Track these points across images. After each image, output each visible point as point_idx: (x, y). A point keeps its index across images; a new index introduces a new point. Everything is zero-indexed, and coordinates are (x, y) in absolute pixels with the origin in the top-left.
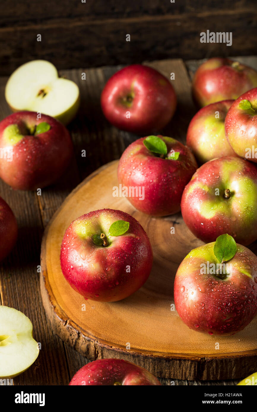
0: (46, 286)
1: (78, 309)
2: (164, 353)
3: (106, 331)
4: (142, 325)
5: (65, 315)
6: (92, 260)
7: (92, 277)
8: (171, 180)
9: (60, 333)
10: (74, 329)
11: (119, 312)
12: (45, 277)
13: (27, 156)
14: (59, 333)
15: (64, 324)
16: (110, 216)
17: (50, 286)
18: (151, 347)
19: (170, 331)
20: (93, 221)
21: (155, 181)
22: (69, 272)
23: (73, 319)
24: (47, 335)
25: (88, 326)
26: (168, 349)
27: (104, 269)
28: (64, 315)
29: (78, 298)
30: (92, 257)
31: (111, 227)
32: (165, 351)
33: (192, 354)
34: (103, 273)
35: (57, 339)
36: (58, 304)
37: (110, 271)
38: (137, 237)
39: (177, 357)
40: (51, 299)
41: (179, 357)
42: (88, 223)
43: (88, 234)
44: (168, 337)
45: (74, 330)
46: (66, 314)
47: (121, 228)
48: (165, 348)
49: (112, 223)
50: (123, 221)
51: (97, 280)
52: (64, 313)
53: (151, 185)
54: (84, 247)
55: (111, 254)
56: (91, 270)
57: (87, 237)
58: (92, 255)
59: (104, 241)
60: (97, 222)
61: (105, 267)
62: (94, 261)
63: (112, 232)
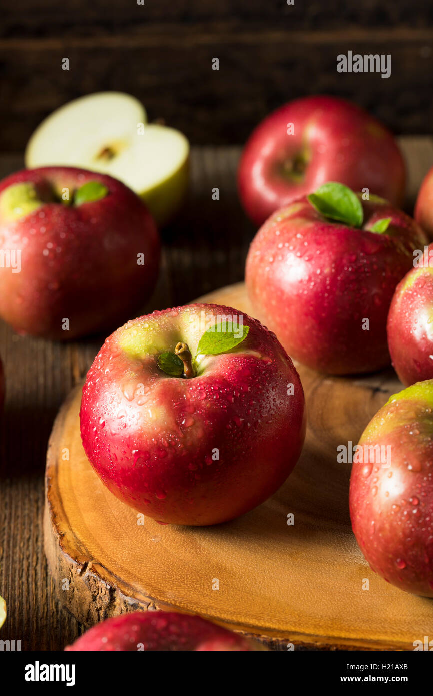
0: (50, 496)
1: (119, 540)
2: (317, 636)
3: (181, 586)
4: (271, 578)
5: (84, 551)
6: (150, 399)
7: (147, 442)
8: (366, 270)
9: (73, 601)
10: (102, 581)
11: (218, 550)
12: (51, 478)
13: (46, 243)
14: (71, 602)
15: (80, 570)
17: (59, 495)
18: (287, 623)
19: (339, 593)
20: (164, 323)
21: (327, 271)
22: (96, 436)
23: (101, 560)
24: (44, 609)
25: (138, 574)
26: (328, 629)
27: (176, 422)
28: (81, 552)
29: (123, 520)
30: (149, 393)
31: (204, 337)
32: (321, 633)
33: (390, 641)
34: (174, 432)
35: (67, 618)
36: (71, 530)
37: (192, 426)
38: (266, 358)
39: (350, 647)
40: (58, 519)
41: (355, 647)
42: (150, 326)
43: (149, 349)
44: (332, 604)
45: (102, 584)
46: (87, 550)
47: (229, 338)
48: (321, 626)
51: (159, 448)
52: (83, 548)
53: (319, 281)
54: (134, 373)
55: (197, 388)
56: (146, 422)
57: (145, 355)
58: (151, 389)
59: (184, 363)
60: (173, 326)
61: (180, 416)
62: (154, 402)
63: (206, 346)
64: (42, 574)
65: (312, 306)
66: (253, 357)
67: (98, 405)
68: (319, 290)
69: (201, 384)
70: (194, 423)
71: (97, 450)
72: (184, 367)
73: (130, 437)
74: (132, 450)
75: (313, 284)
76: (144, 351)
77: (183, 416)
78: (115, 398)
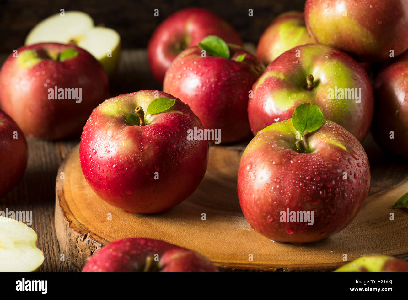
0: (61, 204)
1: (104, 223)
2: (223, 263)
4: (193, 237)
5: (85, 228)
7: (122, 159)
8: (235, 79)
9: (78, 259)
10: (97, 243)
11: (162, 225)
12: (60, 196)
13: (45, 80)
14: (76, 260)
15: (83, 238)
16: (150, 94)
17: (66, 203)
19: (233, 243)
20: (126, 99)
21: (212, 80)
22: (91, 160)
23: (95, 232)
25: (117, 238)
26: (229, 260)
27: (138, 147)
28: (83, 229)
29: (105, 213)
30: (122, 133)
31: (150, 105)
32: (226, 261)
33: (265, 264)
34: (137, 153)
35: (74, 270)
36: (75, 219)
37: (147, 149)
38: (186, 115)
39: (243, 267)
40: (67, 214)
41: (245, 267)
43: (119, 112)
44: (230, 248)
45: (97, 244)
46: (86, 228)
48: (225, 258)
49: (152, 101)
50: (168, 98)
51: (129, 162)
52: (83, 227)
53: (208, 86)
54: (112, 124)
55: (149, 129)
56: (121, 148)
57: (117, 115)
58: (123, 131)
59: (140, 118)
60: (131, 101)
61: (140, 144)
62: (125, 137)
63: (151, 110)
64: (56, 249)
65: (204, 100)
66: (179, 114)
67: (91, 142)
68: (208, 91)
69: (150, 128)
70: (149, 148)
71: (91, 169)
72: (139, 121)
73: (112, 157)
74: (113, 165)
75: (204, 88)
76: (116, 113)
77: (142, 144)
78: (102, 137)
